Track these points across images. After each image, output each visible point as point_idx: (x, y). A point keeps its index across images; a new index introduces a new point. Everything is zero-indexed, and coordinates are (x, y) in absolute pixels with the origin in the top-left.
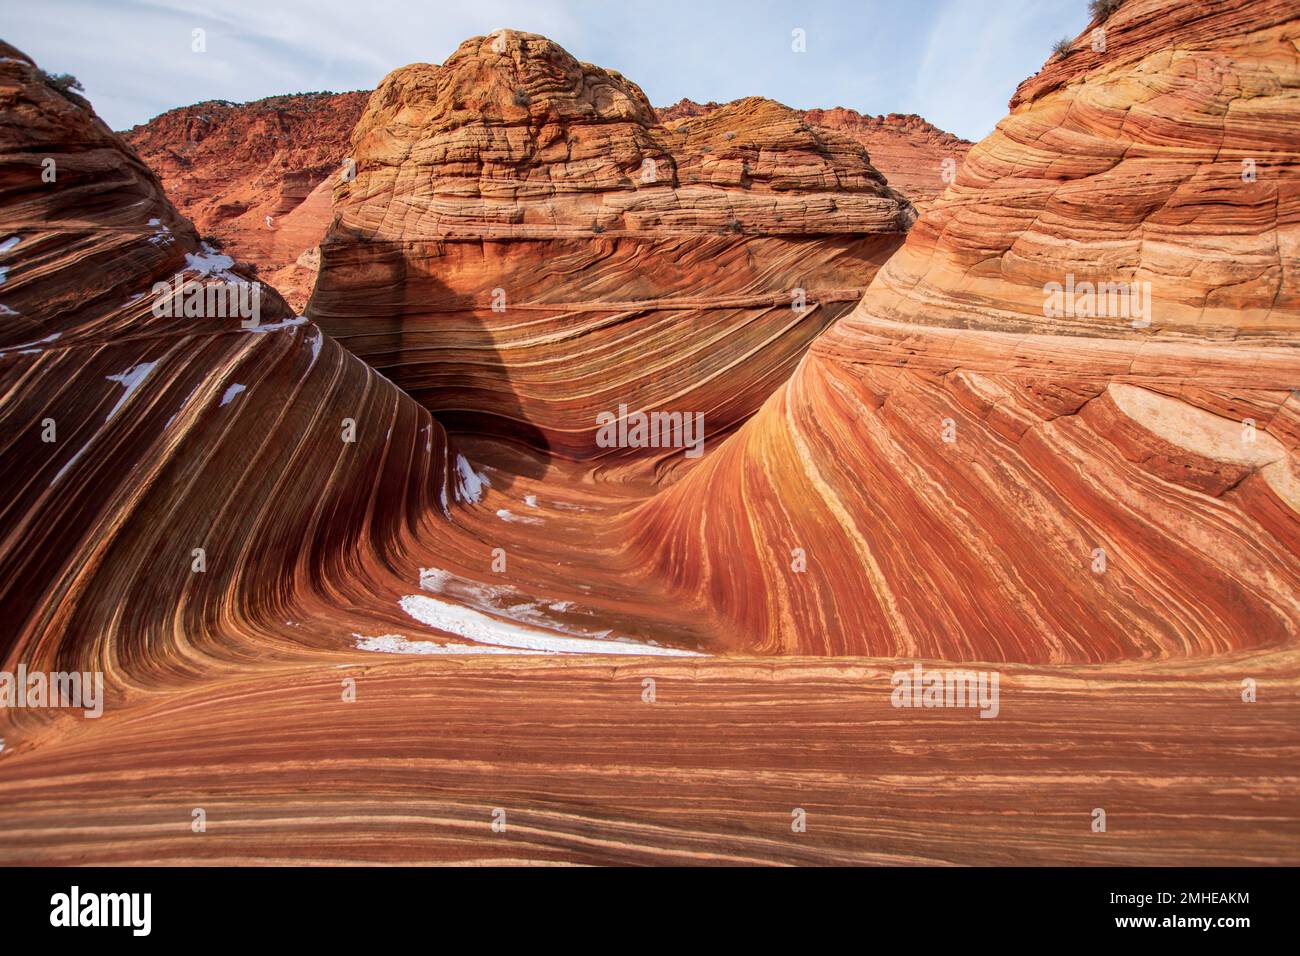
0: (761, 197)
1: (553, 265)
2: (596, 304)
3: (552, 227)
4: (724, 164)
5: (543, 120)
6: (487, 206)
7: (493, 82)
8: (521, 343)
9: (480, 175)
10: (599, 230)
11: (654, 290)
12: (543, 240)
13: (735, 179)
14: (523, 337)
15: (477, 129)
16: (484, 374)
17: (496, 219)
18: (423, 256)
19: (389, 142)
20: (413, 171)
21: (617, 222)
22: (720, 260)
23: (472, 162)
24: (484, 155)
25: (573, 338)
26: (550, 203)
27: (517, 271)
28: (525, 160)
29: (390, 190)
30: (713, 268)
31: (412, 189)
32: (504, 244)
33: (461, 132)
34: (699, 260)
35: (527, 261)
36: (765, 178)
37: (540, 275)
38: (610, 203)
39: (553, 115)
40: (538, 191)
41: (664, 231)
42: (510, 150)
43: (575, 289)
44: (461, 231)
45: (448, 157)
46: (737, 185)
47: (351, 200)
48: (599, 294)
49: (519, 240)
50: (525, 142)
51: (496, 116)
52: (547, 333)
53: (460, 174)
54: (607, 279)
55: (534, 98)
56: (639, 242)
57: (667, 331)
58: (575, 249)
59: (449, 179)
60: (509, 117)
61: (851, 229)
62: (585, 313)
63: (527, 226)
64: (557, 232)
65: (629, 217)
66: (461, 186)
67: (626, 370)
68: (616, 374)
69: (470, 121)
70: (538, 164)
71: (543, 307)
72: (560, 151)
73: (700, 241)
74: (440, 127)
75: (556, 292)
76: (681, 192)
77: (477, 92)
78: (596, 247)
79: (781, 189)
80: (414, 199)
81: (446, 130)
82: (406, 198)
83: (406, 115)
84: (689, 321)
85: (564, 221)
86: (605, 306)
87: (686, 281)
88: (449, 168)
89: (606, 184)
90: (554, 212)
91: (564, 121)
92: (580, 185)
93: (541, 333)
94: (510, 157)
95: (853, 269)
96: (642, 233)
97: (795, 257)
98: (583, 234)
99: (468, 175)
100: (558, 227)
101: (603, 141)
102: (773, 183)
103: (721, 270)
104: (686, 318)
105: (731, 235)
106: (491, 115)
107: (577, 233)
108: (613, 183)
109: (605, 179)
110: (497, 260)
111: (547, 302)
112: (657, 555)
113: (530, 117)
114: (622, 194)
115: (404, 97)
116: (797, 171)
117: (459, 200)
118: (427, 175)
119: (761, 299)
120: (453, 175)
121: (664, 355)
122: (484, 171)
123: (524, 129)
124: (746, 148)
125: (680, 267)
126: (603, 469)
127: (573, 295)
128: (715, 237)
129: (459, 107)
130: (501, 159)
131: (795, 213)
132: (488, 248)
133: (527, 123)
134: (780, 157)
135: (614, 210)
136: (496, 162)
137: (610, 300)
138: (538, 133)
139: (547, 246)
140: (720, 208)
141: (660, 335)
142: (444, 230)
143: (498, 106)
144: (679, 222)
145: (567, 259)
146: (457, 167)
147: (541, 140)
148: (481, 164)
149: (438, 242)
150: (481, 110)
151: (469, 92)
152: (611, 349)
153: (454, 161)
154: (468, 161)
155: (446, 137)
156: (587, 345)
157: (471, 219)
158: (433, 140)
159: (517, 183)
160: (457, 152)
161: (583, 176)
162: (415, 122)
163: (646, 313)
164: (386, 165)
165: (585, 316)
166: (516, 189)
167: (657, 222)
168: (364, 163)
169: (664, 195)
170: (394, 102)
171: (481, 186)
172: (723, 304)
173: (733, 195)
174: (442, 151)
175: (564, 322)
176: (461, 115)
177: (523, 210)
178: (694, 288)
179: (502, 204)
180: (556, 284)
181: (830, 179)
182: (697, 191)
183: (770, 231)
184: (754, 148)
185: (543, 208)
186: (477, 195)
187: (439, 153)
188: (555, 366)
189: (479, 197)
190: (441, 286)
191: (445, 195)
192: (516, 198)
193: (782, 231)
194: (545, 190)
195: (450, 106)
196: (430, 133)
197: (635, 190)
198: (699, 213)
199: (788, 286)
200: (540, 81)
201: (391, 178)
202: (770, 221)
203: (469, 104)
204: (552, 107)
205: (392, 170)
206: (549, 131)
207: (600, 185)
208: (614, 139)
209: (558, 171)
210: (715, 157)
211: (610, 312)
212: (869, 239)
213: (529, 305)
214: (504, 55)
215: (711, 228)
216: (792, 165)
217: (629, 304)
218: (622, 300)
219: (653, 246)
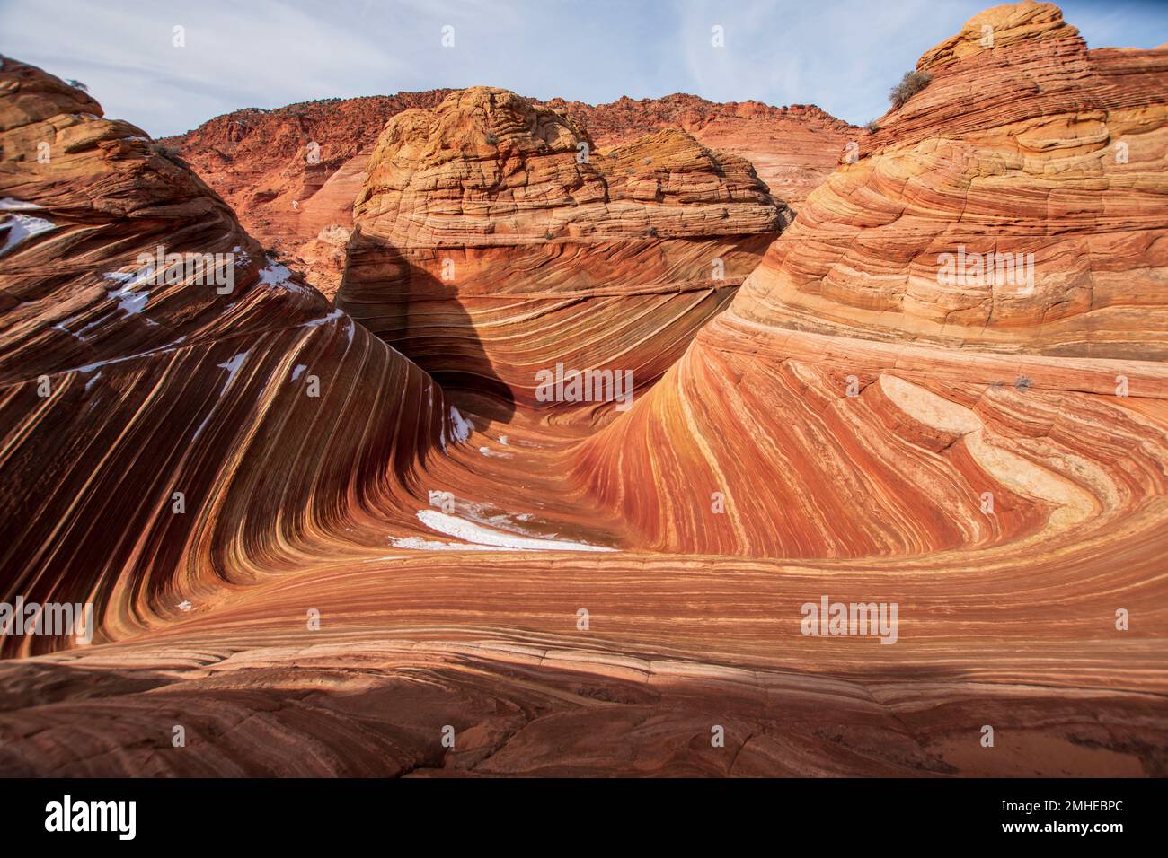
0: (671, 209)
1: (517, 264)
2: (548, 293)
3: (515, 236)
4: (643, 184)
5: (507, 155)
6: (468, 221)
7: (470, 127)
8: (494, 323)
9: (462, 198)
10: (550, 237)
11: (591, 281)
12: (509, 246)
13: (652, 195)
14: (496, 318)
15: (459, 164)
16: (468, 346)
17: (474, 231)
18: (422, 258)
19: (394, 172)
20: (413, 195)
21: (563, 231)
22: (640, 258)
23: (456, 188)
24: (465, 183)
25: (532, 319)
26: (513, 218)
27: (490, 269)
28: (495, 185)
29: (396, 208)
30: (635, 264)
31: (413, 209)
32: (481, 249)
33: (447, 166)
34: (624, 258)
35: (499, 262)
36: (674, 194)
37: (507, 272)
38: (559, 216)
39: (515, 151)
40: (505, 209)
41: (599, 237)
42: (484, 179)
43: (533, 282)
44: (449, 241)
45: (438, 186)
46: (653, 200)
47: (368, 216)
48: (551, 286)
49: (492, 246)
50: (495, 172)
51: (473, 154)
52: (514, 315)
53: (448, 198)
54: (556, 275)
55: (500, 138)
56: (580, 246)
57: (601, 313)
58: (532, 252)
59: (440, 201)
60: (482, 154)
61: (739, 231)
62: (541, 300)
63: (496, 236)
64: (519, 239)
65: (573, 227)
66: (449, 207)
67: (571, 342)
68: (563, 345)
69: (454, 158)
70: (505, 188)
71: (509, 296)
72: (520, 178)
73: (625, 244)
74: (432, 162)
75: (520, 284)
76: (611, 206)
77: (459, 135)
78: (548, 250)
79: (687, 202)
80: (415, 216)
81: (436, 164)
82: (408, 215)
83: (406, 151)
84: (617, 305)
85: (525, 231)
86: (555, 294)
87: (615, 274)
88: (439, 193)
89: (555, 202)
90: (516, 224)
91: (523, 155)
92: (536, 203)
93: (508, 315)
94: (484, 184)
95: (741, 261)
96: (582, 238)
97: (697, 254)
98: (539, 240)
99: (453, 198)
100: (521, 236)
101: (552, 169)
102: (680, 197)
103: (641, 265)
104: (615, 302)
105: (648, 238)
106: (469, 153)
107: (533, 240)
108: (560, 201)
109: (553, 199)
110: (476, 261)
111: (513, 292)
112: (589, 481)
113: (498, 153)
114: (566, 209)
115: (404, 136)
116: (698, 187)
117: (447, 217)
118: (424, 199)
119: (670, 287)
120: (442, 198)
121: (598, 330)
122: (465, 194)
123: (493, 162)
124: (659, 171)
125: (610, 264)
126: (555, 415)
127: (532, 287)
128: (636, 240)
129: (445, 147)
130: (477, 186)
131: (697, 221)
132: (469, 253)
133: (496, 157)
134: (685, 177)
135: (561, 222)
136: (473, 188)
137: (559, 290)
138: (504, 165)
139: (512, 250)
140: (640, 218)
141: (595, 315)
142: (437, 240)
143: (474, 145)
144: (609, 230)
145: (527, 260)
146: (445, 193)
147: (506, 170)
148: (463, 190)
149: (433, 249)
150: (462, 150)
151: (453, 136)
152: (560, 327)
153: (443, 188)
154: (453, 188)
155: (436, 170)
156: (543, 324)
157: (456, 231)
158: (427, 172)
159: (489, 203)
160: (445, 182)
161: (538, 197)
162: (413, 158)
163: (586, 299)
164: (392, 189)
165: (541, 302)
166: (489, 208)
167: (593, 230)
168: (377, 188)
169: (598, 209)
170: (397, 141)
171: (463, 206)
172: (642, 291)
173: (650, 207)
174: (434, 181)
175: (525, 307)
176: (446, 154)
177: (494, 224)
178: (621, 279)
179: (479, 220)
180: (519, 279)
181: (724, 193)
182: (623, 205)
183: (678, 234)
184: (666, 171)
185: (508, 222)
186: (461, 213)
187: (431, 182)
188: (520, 339)
189: (462, 214)
190: (437, 282)
191: (437, 214)
192: (489, 215)
193: (687, 234)
194: (510, 208)
195: (439, 147)
196: (424, 166)
197: (577, 205)
198: (624, 222)
199: (691, 275)
200: (505, 125)
201: (397, 200)
202: (677, 227)
203: (453, 145)
204: (514, 144)
205: (397, 194)
206: (512, 163)
207: (550, 203)
208: (560, 167)
209: (519, 193)
210: (636, 179)
211: (559, 299)
212: (752, 238)
213: (499, 295)
214: (478, 106)
215: (634, 234)
216: (694, 184)
217: (573, 293)
218: (567, 289)
219: (590, 248)
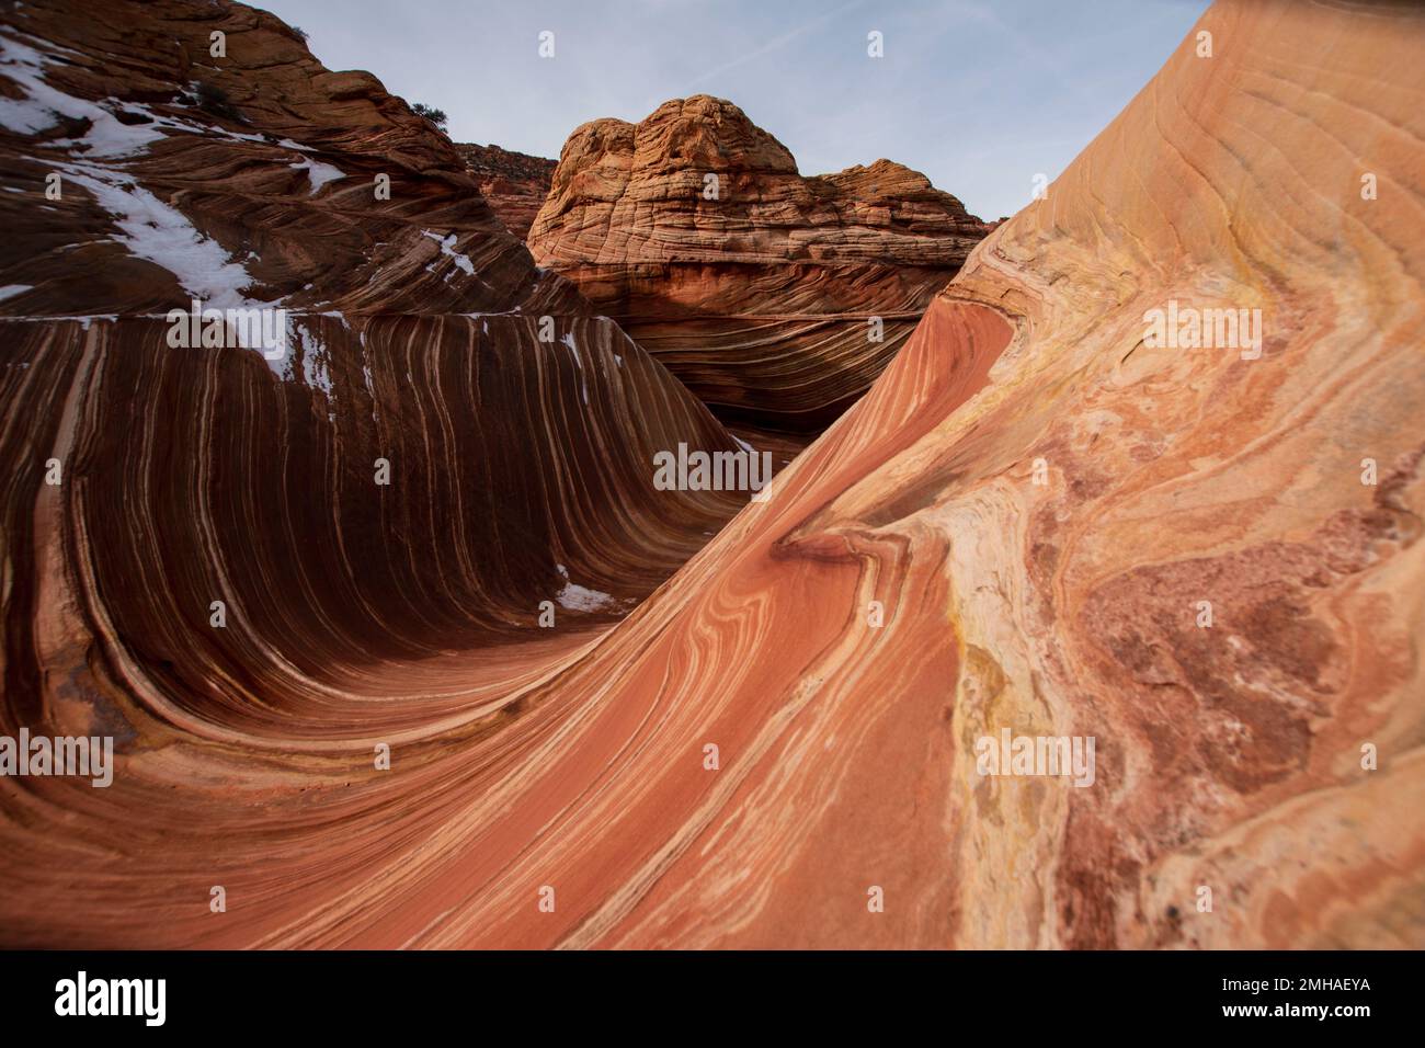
0: (906, 237)
1: (758, 285)
2: (797, 315)
3: (755, 255)
4: (873, 210)
5: (739, 169)
6: (702, 236)
7: (700, 136)
8: (741, 345)
9: (695, 211)
10: (791, 258)
11: (837, 305)
12: (749, 265)
13: (886, 222)
14: (742, 341)
15: (691, 174)
16: (708, 372)
17: (712, 247)
18: (648, 276)
19: (601, 182)
20: (631, 206)
21: (803, 252)
22: (881, 285)
23: (689, 201)
24: (699, 195)
25: (785, 341)
26: (751, 236)
27: (729, 289)
28: (729, 200)
29: (607, 221)
30: (877, 290)
31: (632, 221)
32: (720, 269)
33: (678, 176)
34: (868, 283)
35: (737, 282)
36: (907, 222)
37: (749, 292)
38: (794, 240)
39: (746, 165)
40: (741, 226)
41: (841, 262)
43: (779, 303)
44: (684, 256)
45: (669, 195)
46: (887, 227)
47: (566, 229)
48: (798, 308)
49: (731, 264)
50: (728, 186)
51: (704, 165)
52: (762, 337)
53: (678, 210)
54: (801, 297)
55: (732, 151)
56: (822, 268)
57: (853, 338)
58: (774, 273)
59: (669, 213)
60: (715, 166)
62: (790, 322)
63: (736, 254)
64: (759, 258)
65: (813, 249)
66: (679, 219)
67: (829, 366)
69: (686, 167)
70: (739, 204)
71: (756, 317)
72: (754, 195)
73: (865, 269)
74: (659, 171)
75: (763, 306)
76: (847, 232)
77: (689, 144)
78: (792, 271)
79: (919, 231)
80: (635, 229)
81: (663, 173)
82: (626, 228)
83: (612, 161)
84: (868, 330)
85: (764, 250)
86: (804, 317)
87: (860, 300)
88: (667, 205)
89: (792, 221)
90: (756, 243)
91: (755, 171)
92: (771, 222)
93: (757, 337)
94: (718, 198)
96: (824, 261)
98: (780, 260)
99: (685, 211)
100: (760, 255)
101: (784, 188)
102: (912, 226)
103: (884, 292)
104: (865, 328)
105: (887, 266)
106: (701, 163)
107: (774, 260)
108: (796, 221)
109: (790, 216)
110: (712, 279)
111: (758, 314)
113: (730, 166)
114: (804, 230)
115: (606, 145)
116: (929, 217)
117: (678, 230)
118: (648, 210)
120: (672, 210)
122: (699, 208)
123: (725, 176)
124: (891, 198)
125: (854, 289)
127: (778, 308)
128: (876, 266)
129: (676, 155)
130: (712, 199)
131: (930, 250)
132: (706, 270)
133: (728, 171)
134: (916, 207)
135: (800, 243)
136: (708, 201)
137: (808, 312)
138: (737, 180)
139: (753, 270)
140: (877, 244)
141: (848, 339)
142: (668, 255)
143: (706, 155)
144: (850, 253)
145: (768, 281)
146: (675, 204)
147: (739, 185)
148: (696, 202)
149: (665, 264)
150: (694, 159)
151: (683, 144)
152: (815, 350)
153: (675, 199)
154: (686, 199)
155: (665, 179)
156: (797, 346)
157: (692, 246)
158: (651, 181)
159: (724, 219)
160: (677, 192)
161: (773, 215)
162: (624, 166)
163: (836, 323)
164: (600, 200)
165: (791, 324)
166: (725, 223)
167: (835, 253)
168: (578, 200)
169: (834, 233)
170: (597, 150)
171: (695, 220)
172: (891, 317)
173: (884, 234)
174: (663, 191)
176: (677, 162)
177: (732, 240)
178: (868, 304)
179: (716, 235)
180: (762, 299)
181: (952, 224)
182: (857, 230)
183: (915, 263)
184: (897, 199)
185: (746, 239)
186: (692, 227)
187: (660, 191)
188: (774, 362)
189: (695, 228)
190: (666, 300)
191: (666, 226)
192: (725, 231)
193: (923, 263)
194: (746, 225)
195: (667, 154)
196: (647, 175)
197: (813, 227)
198: (863, 247)
200: (735, 138)
201: (607, 212)
203: (683, 153)
204: (745, 159)
205: (608, 206)
206: (745, 179)
207: (787, 223)
208: (793, 187)
209: (755, 211)
210: (865, 205)
211: (811, 322)
213: (744, 315)
214: (706, 115)
215: (874, 260)
216: (925, 213)
217: (822, 316)
218: (816, 312)
219: (834, 273)
